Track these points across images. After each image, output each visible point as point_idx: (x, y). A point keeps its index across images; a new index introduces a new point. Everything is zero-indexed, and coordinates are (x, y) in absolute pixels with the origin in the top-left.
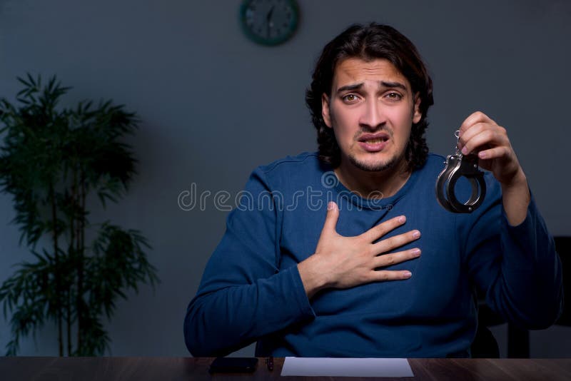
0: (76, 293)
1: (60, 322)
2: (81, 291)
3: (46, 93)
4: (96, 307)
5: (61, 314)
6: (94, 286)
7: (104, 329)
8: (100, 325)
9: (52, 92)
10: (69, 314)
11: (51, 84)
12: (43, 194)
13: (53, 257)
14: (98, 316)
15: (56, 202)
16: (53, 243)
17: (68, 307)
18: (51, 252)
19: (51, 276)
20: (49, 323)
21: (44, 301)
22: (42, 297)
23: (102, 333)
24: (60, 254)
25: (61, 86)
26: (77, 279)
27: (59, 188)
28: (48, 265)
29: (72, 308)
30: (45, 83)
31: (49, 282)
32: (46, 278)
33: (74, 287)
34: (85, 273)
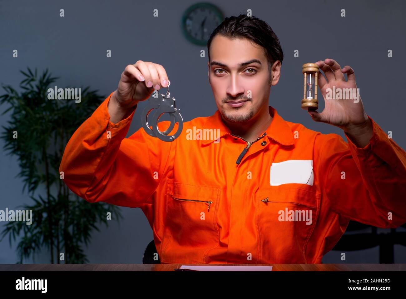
0: (63, 227)
1: (52, 249)
2: (67, 225)
3: (41, 82)
4: (77, 236)
5: (52, 243)
6: (75, 222)
7: (84, 253)
8: (82, 251)
9: (45, 81)
10: (58, 243)
11: (44, 75)
12: (39, 155)
13: (46, 200)
14: (79, 243)
15: (49, 161)
16: (46, 190)
17: (57, 237)
18: (45, 197)
19: (45, 215)
20: (44, 249)
21: (40, 233)
22: (38, 230)
23: (83, 256)
24: (51, 199)
25: (52, 77)
26: (63, 217)
27: (50, 151)
28: (42, 207)
29: (61, 238)
30: (40, 75)
31: (43, 219)
32: (40, 217)
33: (62, 222)
34: (70, 212)
